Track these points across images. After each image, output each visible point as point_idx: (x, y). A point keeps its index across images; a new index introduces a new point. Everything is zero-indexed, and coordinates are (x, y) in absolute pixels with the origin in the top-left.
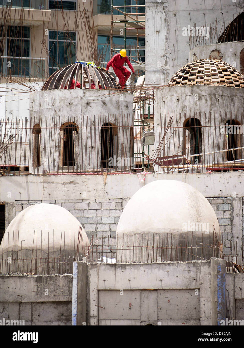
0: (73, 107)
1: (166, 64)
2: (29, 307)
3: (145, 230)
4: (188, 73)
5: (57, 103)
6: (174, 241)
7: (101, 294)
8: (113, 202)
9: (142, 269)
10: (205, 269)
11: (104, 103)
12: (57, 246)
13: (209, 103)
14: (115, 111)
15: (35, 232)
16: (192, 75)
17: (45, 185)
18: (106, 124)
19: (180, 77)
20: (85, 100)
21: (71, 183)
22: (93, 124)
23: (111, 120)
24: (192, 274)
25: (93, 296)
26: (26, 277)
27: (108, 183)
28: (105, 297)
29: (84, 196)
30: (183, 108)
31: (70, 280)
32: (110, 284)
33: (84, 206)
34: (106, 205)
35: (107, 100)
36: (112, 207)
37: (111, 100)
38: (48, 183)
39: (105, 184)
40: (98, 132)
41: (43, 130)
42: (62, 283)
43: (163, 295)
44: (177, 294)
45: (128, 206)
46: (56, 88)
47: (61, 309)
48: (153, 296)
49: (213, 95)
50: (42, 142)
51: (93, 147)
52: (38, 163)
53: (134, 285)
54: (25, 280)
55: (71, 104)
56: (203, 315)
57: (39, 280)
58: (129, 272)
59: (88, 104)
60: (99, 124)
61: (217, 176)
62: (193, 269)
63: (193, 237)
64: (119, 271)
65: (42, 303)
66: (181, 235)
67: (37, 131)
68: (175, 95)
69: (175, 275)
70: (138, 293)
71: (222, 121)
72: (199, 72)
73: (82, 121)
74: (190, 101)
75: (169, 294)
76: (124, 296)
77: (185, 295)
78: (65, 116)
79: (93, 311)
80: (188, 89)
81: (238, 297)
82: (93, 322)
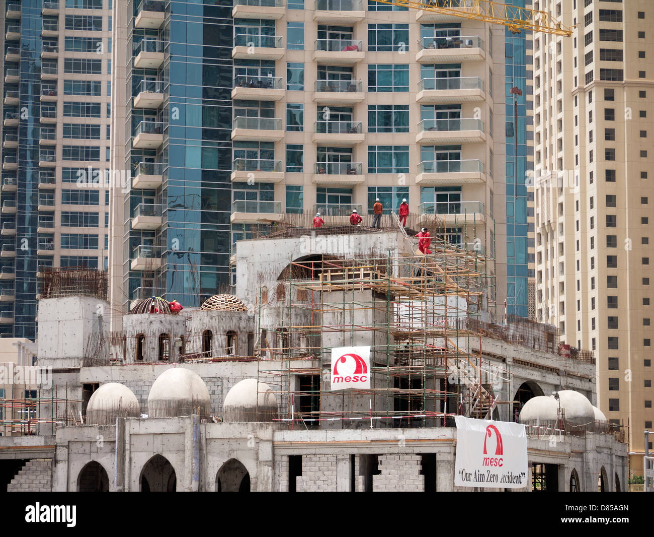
0: (143, 325)
2: (95, 444)
3: (159, 398)
5: (134, 322)
6: (174, 405)
7: (132, 436)
9: (154, 421)
10: (188, 421)
11: (161, 322)
13: (217, 321)
14: (168, 327)
17: (121, 371)
18: (163, 334)
20: (149, 321)
21: (135, 370)
22: (154, 334)
23: (165, 331)
24: (181, 424)
25: (127, 438)
26: (94, 427)
27: (155, 370)
28: (133, 439)
29: (143, 377)
30: (203, 324)
32: (136, 431)
33: (141, 383)
35: (163, 319)
37: (166, 320)
38: (122, 370)
39: (153, 371)
40: (157, 339)
41: (127, 339)
43: (166, 436)
44: (173, 436)
45: (154, 385)
47: (113, 445)
48: (160, 438)
49: (219, 316)
50: (127, 345)
51: (154, 348)
52: (125, 358)
53: (150, 431)
54: (93, 428)
55: (141, 323)
56: (186, 449)
57: (100, 428)
58: (147, 423)
59: (151, 322)
60: (158, 334)
61: (214, 365)
62: (181, 421)
64: (141, 422)
66: (179, 401)
68: (199, 316)
69: (171, 425)
70: (152, 436)
71: (225, 331)
72: (214, 302)
73: (148, 333)
74: (206, 320)
75: (169, 436)
76: (144, 437)
77: (177, 437)
78: (139, 329)
79: (127, 447)
80: (205, 313)
81: (208, 437)
82: (127, 453)
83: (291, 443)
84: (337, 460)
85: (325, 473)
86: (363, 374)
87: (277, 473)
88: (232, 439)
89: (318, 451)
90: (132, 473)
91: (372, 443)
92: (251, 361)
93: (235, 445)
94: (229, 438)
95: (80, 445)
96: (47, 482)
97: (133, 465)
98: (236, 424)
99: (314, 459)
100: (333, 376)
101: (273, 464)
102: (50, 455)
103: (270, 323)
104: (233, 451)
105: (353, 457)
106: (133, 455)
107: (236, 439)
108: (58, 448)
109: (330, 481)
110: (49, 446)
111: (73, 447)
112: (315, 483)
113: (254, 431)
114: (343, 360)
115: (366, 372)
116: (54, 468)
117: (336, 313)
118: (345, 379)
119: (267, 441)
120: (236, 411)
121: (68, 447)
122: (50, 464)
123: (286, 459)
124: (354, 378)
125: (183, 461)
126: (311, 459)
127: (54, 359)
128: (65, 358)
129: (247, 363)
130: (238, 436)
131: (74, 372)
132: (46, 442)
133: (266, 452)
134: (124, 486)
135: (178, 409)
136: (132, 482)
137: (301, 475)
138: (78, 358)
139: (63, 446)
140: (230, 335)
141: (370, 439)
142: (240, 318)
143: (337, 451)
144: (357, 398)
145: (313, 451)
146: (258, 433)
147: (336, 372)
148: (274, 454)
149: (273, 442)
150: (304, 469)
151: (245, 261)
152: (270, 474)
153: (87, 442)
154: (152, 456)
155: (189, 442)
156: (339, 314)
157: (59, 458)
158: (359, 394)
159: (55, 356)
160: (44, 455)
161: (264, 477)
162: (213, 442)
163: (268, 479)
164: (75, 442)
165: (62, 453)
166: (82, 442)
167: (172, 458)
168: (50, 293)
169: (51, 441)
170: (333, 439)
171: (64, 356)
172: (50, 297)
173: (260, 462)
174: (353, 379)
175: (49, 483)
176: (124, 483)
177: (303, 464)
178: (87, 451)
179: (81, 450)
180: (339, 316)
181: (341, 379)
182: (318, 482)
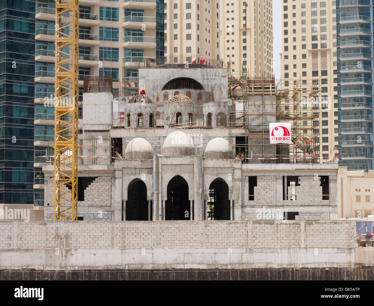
0: (141, 109)
2: (138, 169)
3: (175, 146)
4: (176, 98)
5: (136, 107)
6: (184, 150)
8: (157, 138)
9: (175, 158)
10: (195, 158)
12: (145, 151)
13: (184, 108)
14: (153, 110)
16: (178, 99)
18: (151, 114)
19: (174, 100)
21: (144, 131)
22: (147, 113)
23: (152, 112)
24: (191, 160)
25: (160, 166)
28: (163, 167)
29: (148, 135)
30: (176, 109)
31: (153, 161)
32: (165, 163)
33: (148, 139)
34: (155, 139)
35: (151, 106)
36: (157, 139)
38: (136, 131)
39: (155, 132)
40: (149, 116)
41: (131, 115)
42: (149, 162)
43: (182, 166)
44: (186, 166)
45: (167, 139)
47: (149, 170)
48: (179, 166)
49: (185, 105)
50: (131, 119)
51: (147, 121)
52: (129, 125)
53: (173, 163)
54: (137, 161)
55: (140, 107)
56: (195, 172)
57: (142, 161)
58: (171, 159)
59: (146, 107)
60: (149, 114)
61: (190, 130)
62: (191, 158)
63: (189, 149)
64: (168, 159)
65: (143, 168)
66: (186, 148)
67: (129, 115)
68: (173, 105)
69: (186, 160)
70: (174, 165)
71: (188, 113)
73: (144, 113)
74: (178, 107)
75: (184, 166)
76: (170, 166)
77: (189, 166)
78: (139, 111)
79: (160, 171)
80: (178, 104)
81: (205, 167)
82: (160, 174)
83: (251, 170)
84: (276, 179)
85: (270, 185)
86: (288, 136)
87: (243, 185)
88: (218, 167)
89: (266, 174)
90: (163, 184)
91: (296, 171)
92: (210, 129)
93: (220, 171)
94: (217, 167)
95: (129, 170)
96: (109, 189)
97: (163, 180)
98: (221, 160)
99: (264, 178)
100: (271, 137)
101: (242, 180)
102: (109, 175)
103: (215, 110)
104: (219, 173)
105: (284, 177)
106: (163, 175)
107: (221, 168)
108: (116, 171)
109: (273, 189)
110: (110, 170)
111: (125, 171)
112: (264, 190)
113: (231, 163)
114: (276, 129)
115: (289, 135)
116: (113, 181)
117: (256, 106)
118: (279, 139)
119: (239, 169)
120: (217, 154)
121: (122, 171)
122: (110, 180)
123: (247, 178)
124: (283, 138)
125: (193, 178)
126: (262, 178)
127: (93, 125)
128: (100, 125)
130: (222, 166)
131: (105, 132)
132: (108, 168)
133: (238, 174)
134: (159, 191)
135: (188, 152)
136: (163, 189)
137: (256, 186)
138: (108, 125)
139: (119, 170)
140: (190, 115)
141: (295, 168)
142: (194, 107)
143: (276, 174)
144: (269, 148)
145: (263, 174)
146: (233, 165)
147: (273, 135)
148: (242, 176)
149: (241, 169)
150: (258, 183)
151: (143, 79)
152: (240, 185)
153: (133, 168)
154: (174, 176)
155: (196, 170)
156: (258, 107)
157: (117, 176)
158: (269, 146)
159: (94, 123)
160: (106, 175)
161: (237, 187)
162: (207, 169)
163: (240, 188)
164: (126, 168)
165: (118, 174)
166: (130, 168)
167: (186, 177)
168: (90, 90)
169: (111, 167)
170: (275, 168)
171: (99, 123)
172: (89, 92)
173: (235, 180)
174: (282, 139)
175: (110, 190)
176: (158, 190)
177: (258, 180)
178: (133, 173)
179: (130, 172)
180: (258, 108)
181: (276, 138)
182: (266, 190)
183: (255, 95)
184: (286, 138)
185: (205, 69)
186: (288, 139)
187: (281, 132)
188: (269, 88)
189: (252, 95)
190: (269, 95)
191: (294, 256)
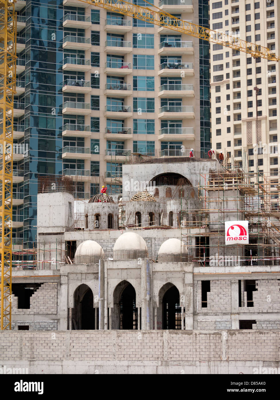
0: (99, 208)
1: (129, 194)
2: (85, 274)
3: (123, 249)
4: (136, 197)
5: (93, 207)
6: (132, 253)
7: (108, 270)
8: (112, 240)
9: (122, 262)
10: (142, 262)
11: (109, 207)
12: (94, 254)
13: (144, 207)
14: (112, 209)
15: (86, 250)
16: (138, 197)
17: (90, 234)
18: (110, 214)
19: (134, 198)
20: (103, 206)
21: (98, 233)
22: (105, 214)
23: (111, 212)
24: (138, 263)
25: (106, 271)
26: (84, 265)
27: (111, 234)
28: (109, 271)
29: (103, 238)
30: (135, 208)
31: (98, 265)
32: (111, 267)
33: (102, 241)
34: (110, 241)
35: (110, 206)
36: (112, 241)
37: (111, 206)
38: (90, 233)
39: (109, 234)
40: (107, 216)
41: (89, 216)
42: (95, 267)
43: (129, 270)
44: (133, 270)
45: (117, 241)
46: (93, 202)
47: (95, 275)
48: (126, 271)
49: (145, 204)
50: (88, 220)
51: (105, 222)
52: (87, 227)
53: (119, 267)
55: (98, 207)
56: (142, 277)
57: (88, 266)
58: (117, 263)
59: (104, 207)
60: (107, 214)
61: (146, 231)
63: (139, 251)
64: (114, 262)
65: (89, 273)
66: (135, 250)
67: (87, 216)
68: (132, 204)
69: (132, 264)
70: (121, 270)
71: (148, 213)
72: (140, 196)
73: (102, 213)
74: (137, 206)
75: (131, 270)
76: (116, 271)
77: (137, 270)
78: (96, 211)
79: (106, 276)
80: (137, 202)
81: (154, 271)
82: (106, 279)
83: (204, 274)
84: (231, 283)
85: (224, 290)
86: (244, 236)
87: (195, 290)
88: (168, 271)
89: (220, 278)
90: (109, 291)
91: (252, 274)
92: (168, 229)
93: (170, 275)
94: (166, 271)
95: (75, 275)
96: (55, 296)
97: (109, 286)
98: (171, 263)
99: (217, 282)
100: (226, 237)
101: (193, 285)
102: (56, 281)
103: (176, 208)
104: (169, 278)
105: (240, 281)
106: (109, 281)
107: (171, 272)
108: (62, 276)
109: (227, 295)
110: (56, 276)
111: (70, 276)
112: (218, 296)
113: (181, 266)
114: (232, 228)
115: (246, 234)
116: (59, 288)
117: (218, 203)
118: (234, 239)
119: (190, 272)
120: (169, 256)
121: (67, 276)
122: (56, 286)
123: (200, 283)
124: (240, 238)
125: (140, 284)
126: (215, 283)
127: (48, 227)
128: (54, 227)
129: (166, 230)
130: (172, 270)
131: (60, 234)
132: (54, 273)
133: (189, 278)
134: (104, 298)
135: (135, 255)
136: (109, 296)
137: (209, 291)
138: (62, 227)
139: (64, 276)
140: (151, 214)
141: (251, 271)
142: (155, 205)
143: (231, 278)
144: (232, 249)
145: (217, 278)
146: (184, 268)
147: (228, 235)
148: (193, 280)
149: (193, 273)
150: (211, 288)
151: (127, 176)
152: (192, 291)
153: (79, 273)
154: (121, 281)
155: (144, 274)
156: (220, 203)
157: (62, 282)
158: (232, 247)
159: (48, 226)
160: (52, 281)
161: (188, 292)
162: (157, 273)
163: (191, 294)
164: (72, 273)
165: (64, 280)
166: (76, 273)
167: (133, 282)
168: (44, 190)
169: (57, 273)
170: (229, 272)
171: (53, 225)
172: (44, 193)
173: (186, 284)
174: (238, 238)
175: (56, 296)
176: (104, 296)
177: (211, 285)
178: (80, 279)
179: (76, 278)
180: (220, 204)
181: (231, 239)
182: (220, 295)
183: (216, 190)
184: (242, 238)
185: (192, 163)
186: (245, 238)
187: (237, 230)
188: (231, 182)
189: (213, 190)
190: (232, 190)
191: (214, 369)
